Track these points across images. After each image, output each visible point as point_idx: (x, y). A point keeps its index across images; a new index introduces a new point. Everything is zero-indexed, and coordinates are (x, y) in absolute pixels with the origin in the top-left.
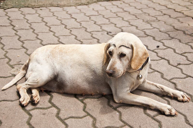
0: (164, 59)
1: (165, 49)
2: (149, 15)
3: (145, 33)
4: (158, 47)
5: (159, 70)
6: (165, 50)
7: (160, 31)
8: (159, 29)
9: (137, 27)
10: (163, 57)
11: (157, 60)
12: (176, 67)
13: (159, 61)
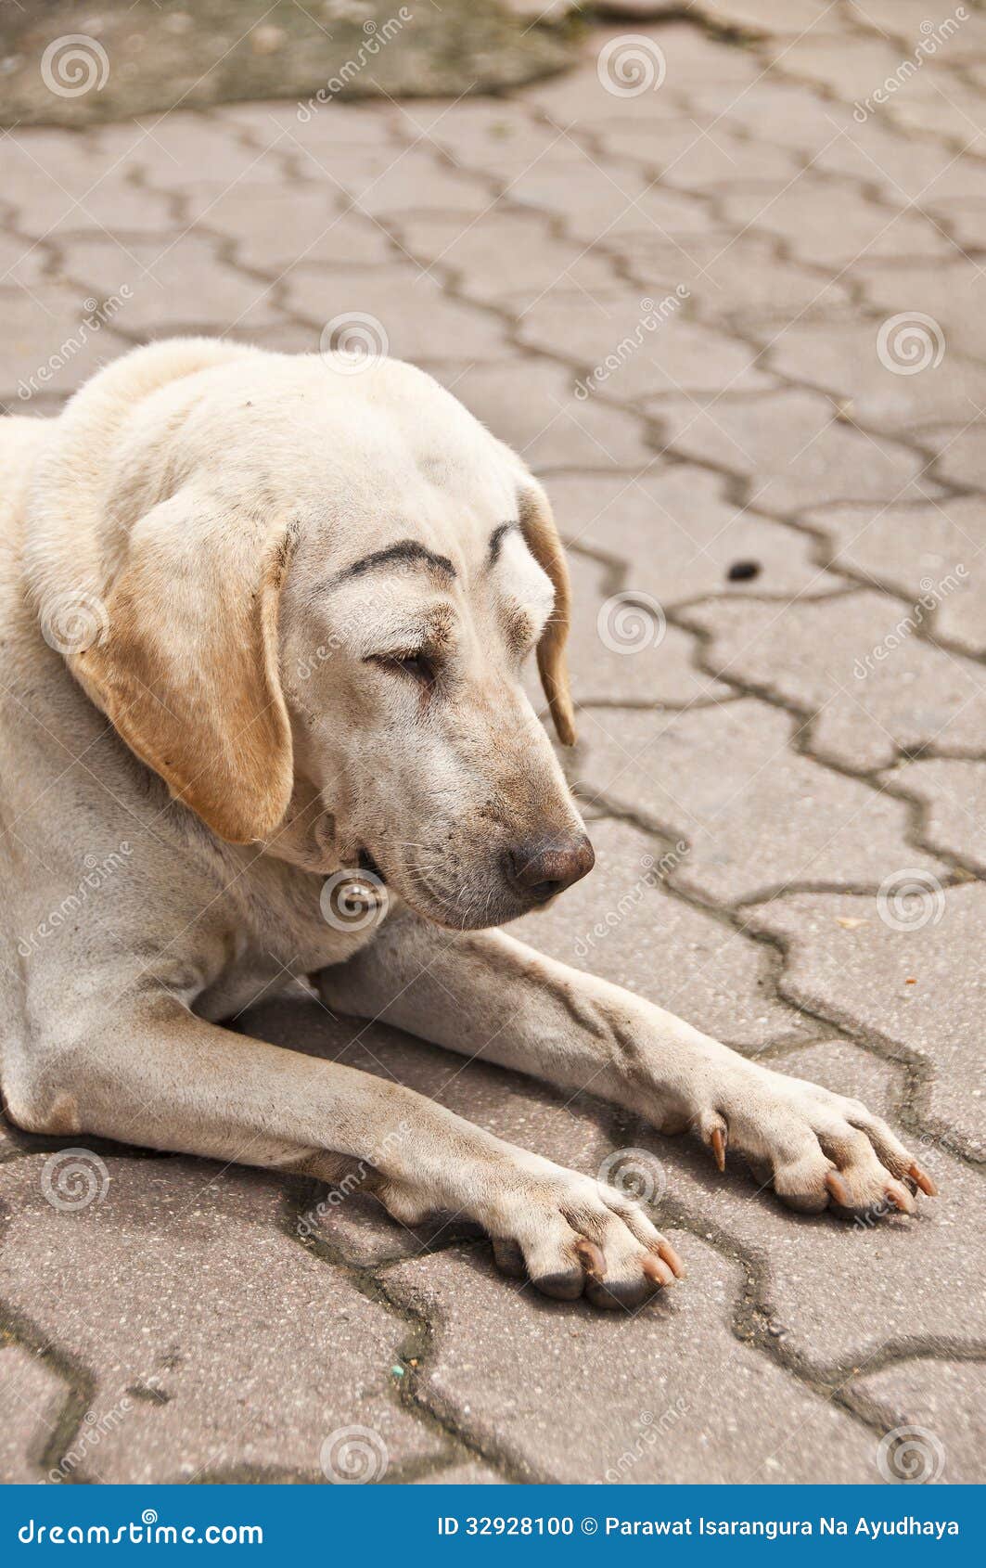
0: (763, 693)
1: (815, 599)
2: (782, 252)
3: (655, 435)
4: (744, 572)
5: (648, 807)
6: (812, 611)
7: (843, 422)
8: (836, 398)
9: (582, 373)
10: (758, 676)
11: (669, 707)
12: (869, 777)
13: (691, 717)
